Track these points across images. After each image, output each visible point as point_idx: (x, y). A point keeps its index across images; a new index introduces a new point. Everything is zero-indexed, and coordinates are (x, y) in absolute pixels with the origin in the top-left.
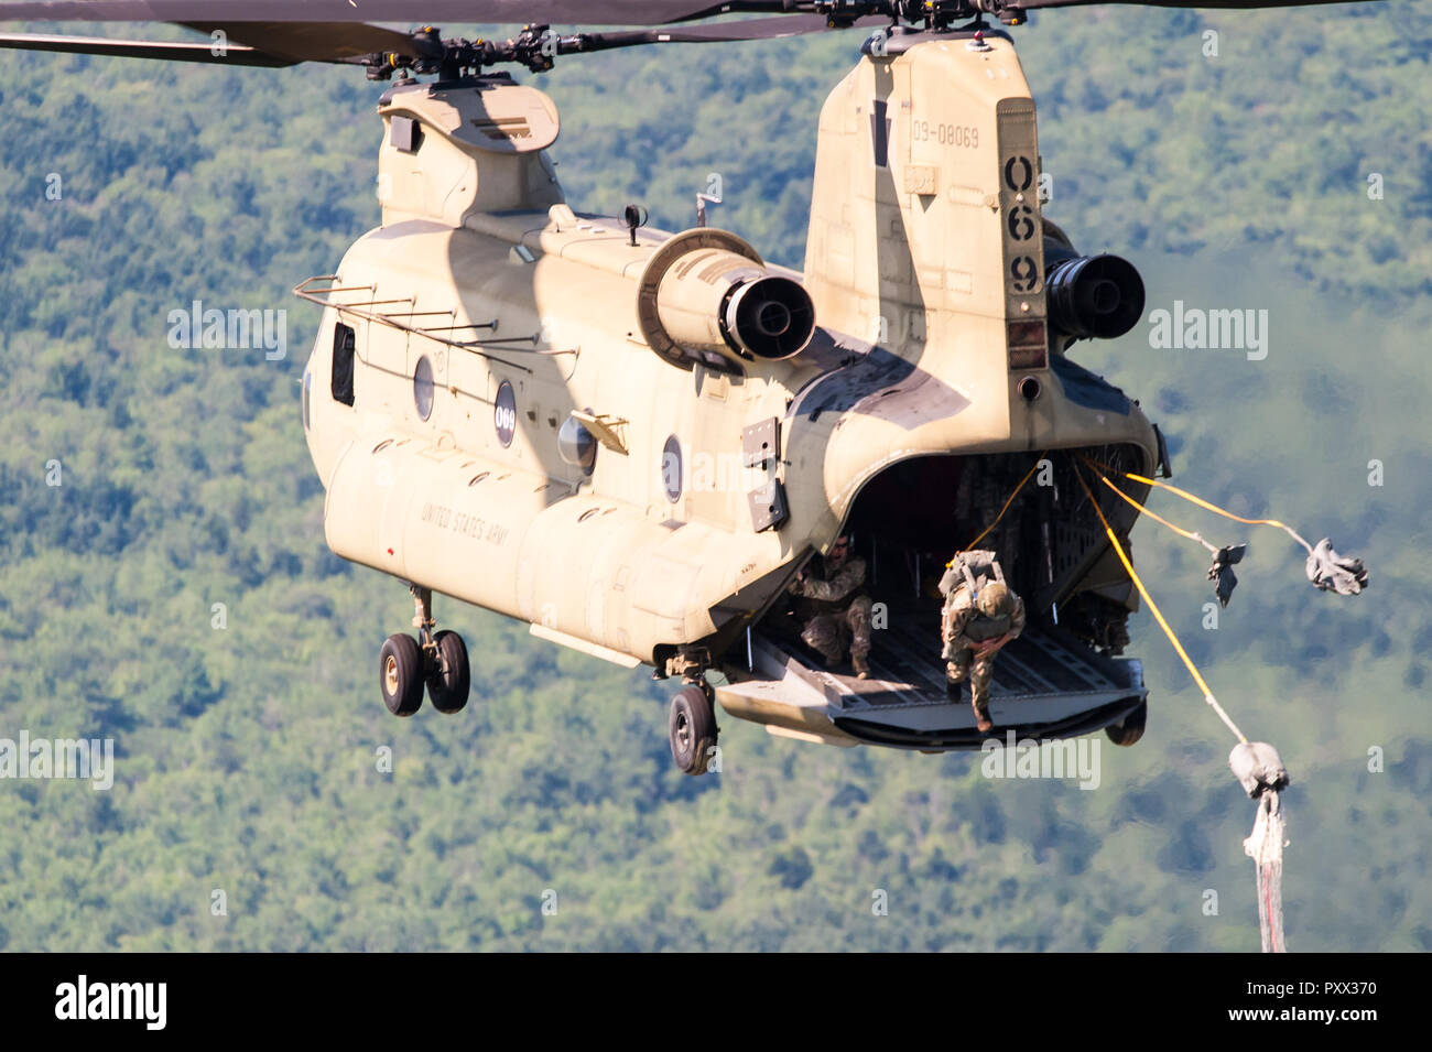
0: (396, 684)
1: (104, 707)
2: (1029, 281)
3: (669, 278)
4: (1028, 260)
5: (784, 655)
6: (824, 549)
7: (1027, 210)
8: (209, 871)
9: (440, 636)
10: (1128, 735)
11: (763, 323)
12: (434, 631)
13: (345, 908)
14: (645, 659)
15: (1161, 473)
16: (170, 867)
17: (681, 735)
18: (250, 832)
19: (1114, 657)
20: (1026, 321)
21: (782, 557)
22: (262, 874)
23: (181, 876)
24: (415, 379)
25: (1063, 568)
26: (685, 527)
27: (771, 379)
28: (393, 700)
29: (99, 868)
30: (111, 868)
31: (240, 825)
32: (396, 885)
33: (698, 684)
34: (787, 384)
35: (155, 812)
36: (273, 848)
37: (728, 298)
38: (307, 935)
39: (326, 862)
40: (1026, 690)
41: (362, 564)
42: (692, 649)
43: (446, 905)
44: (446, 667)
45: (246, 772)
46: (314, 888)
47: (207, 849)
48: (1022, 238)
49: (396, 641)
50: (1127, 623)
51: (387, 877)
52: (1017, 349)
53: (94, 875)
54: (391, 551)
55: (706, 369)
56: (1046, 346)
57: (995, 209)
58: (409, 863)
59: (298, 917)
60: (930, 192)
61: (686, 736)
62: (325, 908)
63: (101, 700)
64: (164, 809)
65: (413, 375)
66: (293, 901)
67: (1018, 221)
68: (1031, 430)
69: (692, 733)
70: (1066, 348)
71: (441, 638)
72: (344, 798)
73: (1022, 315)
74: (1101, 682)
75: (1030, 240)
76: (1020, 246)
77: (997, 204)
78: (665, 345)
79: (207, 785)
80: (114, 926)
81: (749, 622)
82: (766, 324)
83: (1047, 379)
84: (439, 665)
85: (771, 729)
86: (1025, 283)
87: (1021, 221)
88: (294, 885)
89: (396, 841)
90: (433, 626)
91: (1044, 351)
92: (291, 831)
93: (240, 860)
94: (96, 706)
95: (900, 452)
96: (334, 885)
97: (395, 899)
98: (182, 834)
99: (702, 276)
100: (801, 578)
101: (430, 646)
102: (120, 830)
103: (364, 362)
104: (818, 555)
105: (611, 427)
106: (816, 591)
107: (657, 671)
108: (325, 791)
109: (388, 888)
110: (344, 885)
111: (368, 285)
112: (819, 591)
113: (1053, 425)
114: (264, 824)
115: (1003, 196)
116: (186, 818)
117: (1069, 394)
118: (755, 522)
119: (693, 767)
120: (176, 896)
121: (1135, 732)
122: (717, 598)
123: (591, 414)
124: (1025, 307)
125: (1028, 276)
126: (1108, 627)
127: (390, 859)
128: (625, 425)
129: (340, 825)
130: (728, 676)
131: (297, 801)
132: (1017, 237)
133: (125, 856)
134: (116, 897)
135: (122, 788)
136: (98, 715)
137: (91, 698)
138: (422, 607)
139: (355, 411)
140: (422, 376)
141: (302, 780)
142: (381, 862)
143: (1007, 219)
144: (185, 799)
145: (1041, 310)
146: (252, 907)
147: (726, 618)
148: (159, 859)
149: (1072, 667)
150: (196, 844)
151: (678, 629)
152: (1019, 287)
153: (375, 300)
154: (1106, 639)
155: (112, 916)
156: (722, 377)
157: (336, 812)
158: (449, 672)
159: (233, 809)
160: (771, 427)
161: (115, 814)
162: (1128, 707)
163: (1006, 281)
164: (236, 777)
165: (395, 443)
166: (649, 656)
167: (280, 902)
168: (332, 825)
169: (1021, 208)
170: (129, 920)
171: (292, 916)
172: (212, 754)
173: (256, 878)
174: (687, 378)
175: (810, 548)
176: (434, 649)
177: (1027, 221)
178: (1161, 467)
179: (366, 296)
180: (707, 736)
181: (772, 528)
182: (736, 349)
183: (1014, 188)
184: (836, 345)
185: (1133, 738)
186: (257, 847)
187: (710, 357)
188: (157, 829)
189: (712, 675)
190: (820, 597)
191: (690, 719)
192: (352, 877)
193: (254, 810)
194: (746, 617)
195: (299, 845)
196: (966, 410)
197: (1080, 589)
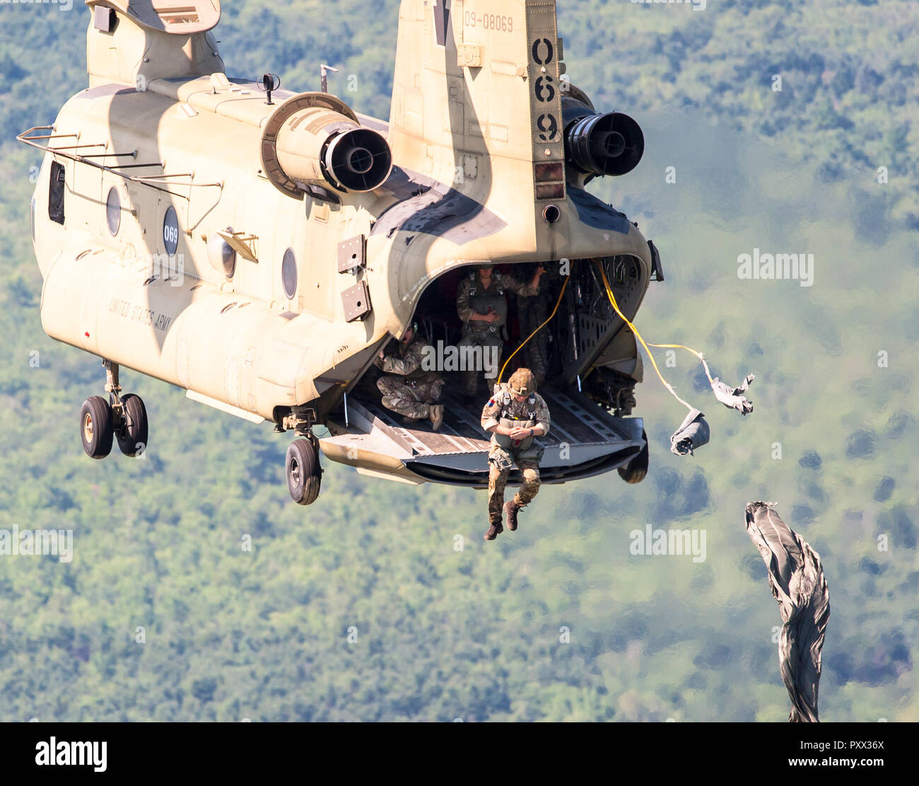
0: (92, 434)
1: (264, 448)
2: (551, 132)
3: (285, 130)
4: (550, 117)
5: (370, 414)
6: (398, 336)
7: (549, 79)
8: (337, 566)
9: (125, 398)
10: (635, 475)
11: (353, 164)
12: (121, 395)
13: (435, 593)
14: (268, 418)
15: (655, 277)
16: (308, 563)
17: (294, 475)
18: (368, 538)
19: (624, 417)
20: (549, 163)
21: (367, 341)
22: (376, 569)
23: (316, 570)
24: (107, 205)
25: (584, 350)
26: (298, 317)
27: (360, 207)
28: (90, 446)
29: (258, 563)
30: (266, 564)
31: (360, 533)
32: (473, 577)
33: (306, 436)
34: (371, 210)
35: (300, 524)
36: (385, 550)
37: (327, 145)
38: (405, 611)
39: (421, 559)
40: (553, 441)
41: (65, 342)
42: (302, 409)
43: (509, 591)
44: (129, 422)
45: (367, 495)
46: (413, 578)
47: (337, 550)
48: (546, 101)
49: (92, 402)
50: (634, 391)
51: (466, 570)
52: (542, 184)
53: (253, 568)
54: (87, 334)
55: (313, 198)
56: (564, 182)
57: (525, 78)
58: (483, 561)
59: (400, 599)
60: (477, 65)
61: (297, 476)
62: (420, 593)
63: (262, 443)
64: (306, 522)
65: (106, 202)
66: (397, 588)
67: (542, 87)
68: (553, 246)
69: (302, 473)
70: (585, 184)
71: (126, 400)
72: (438, 514)
73: (546, 158)
74: (610, 435)
75: (552, 101)
76: (543, 106)
77: (526, 75)
78: (282, 180)
79: (337, 504)
80: (266, 605)
81: (345, 390)
82: (356, 166)
83: (566, 207)
84: (124, 420)
85: (360, 470)
86: (547, 135)
87: (545, 87)
88: (398, 576)
89: (474, 545)
90: (120, 390)
91: (562, 185)
92: (397, 536)
93: (360, 559)
94: (258, 447)
95: (453, 262)
96: (428, 576)
97: (472, 587)
98: (317, 540)
99: (308, 129)
100: (382, 356)
101: (117, 405)
102: (273, 536)
103: (71, 191)
104: (394, 339)
105: (245, 242)
106: (393, 367)
107: (276, 426)
108: (424, 508)
109: (467, 578)
110: (435, 576)
111: (74, 134)
112: (396, 367)
113: (569, 241)
114: (378, 533)
115: (530, 69)
116: (321, 528)
117: (582, 218)
118: (347, 314)
119: (303, 499)
120: (312, 584)
121: (640, 473)
122: (320, 371)
123: (231, 232)
124: (548, 152)
125: (550, 129)
126: (620, 392)
127: (468, 559)
128: (256, 240)
129: (434, 533)
130: (331, 430)
131: (404, 517)
132: (542, 99)
133: (277, 554)
134: (268, 585)
135: (275, 506)
136: (260, 454)
137: (255, 442)
138: (112, 376)
139: (65, 228)
140: (112, 203)
141: (407, 501)
142: (462, 560)
143: (534, 86)
144: (322, 514)
145: (560, 155)
146: (368, 591)
147: (326, 387)
148: (300, 558)
149: (590, 424)
150: (327, 547)
151: (290, 395)
152: (543, 137)
153: (79, 145)
154: (618, 402)
155: (266, 598)
156: (324, 204)
157: (431, 524)
158: (132, 426)
159: (355, 522)
160: (359, 243)
161: (269, 525)
162: (631, 454)
163: (533, 133)
164: (359, 499)
165: (92, 253)
166: (270, 415)
167: (387, 588)
168: (427, 533)
169: (544, 77)
170: (278, 601)
171: (395, 598)
172: (343, 482)
173: (371, 571)
174: (299, 205)
175: (388, 334)
176: (120, 408)
177: (549, 87)
178: (655, 273)
179: (72, 142)
180: (313, 475)
181: (359, 319)
182: (333, 184)
183: (539, 62)
184: (409, 180)
185: (639, 477)
186: (373, 549)
187: (315, 189)
188: (300, 536)
189: (317, 429)
190: (396, 372)
191: (300, 462)
192: (441, 571)
193: (372, 523)
194: (343, 385)
195: (403, 548)
196: (504, 229)
197: (597, 365)
